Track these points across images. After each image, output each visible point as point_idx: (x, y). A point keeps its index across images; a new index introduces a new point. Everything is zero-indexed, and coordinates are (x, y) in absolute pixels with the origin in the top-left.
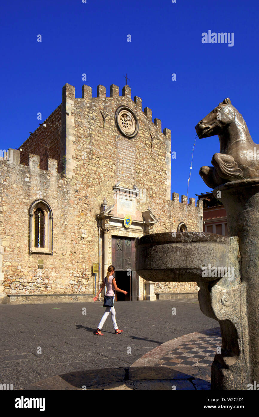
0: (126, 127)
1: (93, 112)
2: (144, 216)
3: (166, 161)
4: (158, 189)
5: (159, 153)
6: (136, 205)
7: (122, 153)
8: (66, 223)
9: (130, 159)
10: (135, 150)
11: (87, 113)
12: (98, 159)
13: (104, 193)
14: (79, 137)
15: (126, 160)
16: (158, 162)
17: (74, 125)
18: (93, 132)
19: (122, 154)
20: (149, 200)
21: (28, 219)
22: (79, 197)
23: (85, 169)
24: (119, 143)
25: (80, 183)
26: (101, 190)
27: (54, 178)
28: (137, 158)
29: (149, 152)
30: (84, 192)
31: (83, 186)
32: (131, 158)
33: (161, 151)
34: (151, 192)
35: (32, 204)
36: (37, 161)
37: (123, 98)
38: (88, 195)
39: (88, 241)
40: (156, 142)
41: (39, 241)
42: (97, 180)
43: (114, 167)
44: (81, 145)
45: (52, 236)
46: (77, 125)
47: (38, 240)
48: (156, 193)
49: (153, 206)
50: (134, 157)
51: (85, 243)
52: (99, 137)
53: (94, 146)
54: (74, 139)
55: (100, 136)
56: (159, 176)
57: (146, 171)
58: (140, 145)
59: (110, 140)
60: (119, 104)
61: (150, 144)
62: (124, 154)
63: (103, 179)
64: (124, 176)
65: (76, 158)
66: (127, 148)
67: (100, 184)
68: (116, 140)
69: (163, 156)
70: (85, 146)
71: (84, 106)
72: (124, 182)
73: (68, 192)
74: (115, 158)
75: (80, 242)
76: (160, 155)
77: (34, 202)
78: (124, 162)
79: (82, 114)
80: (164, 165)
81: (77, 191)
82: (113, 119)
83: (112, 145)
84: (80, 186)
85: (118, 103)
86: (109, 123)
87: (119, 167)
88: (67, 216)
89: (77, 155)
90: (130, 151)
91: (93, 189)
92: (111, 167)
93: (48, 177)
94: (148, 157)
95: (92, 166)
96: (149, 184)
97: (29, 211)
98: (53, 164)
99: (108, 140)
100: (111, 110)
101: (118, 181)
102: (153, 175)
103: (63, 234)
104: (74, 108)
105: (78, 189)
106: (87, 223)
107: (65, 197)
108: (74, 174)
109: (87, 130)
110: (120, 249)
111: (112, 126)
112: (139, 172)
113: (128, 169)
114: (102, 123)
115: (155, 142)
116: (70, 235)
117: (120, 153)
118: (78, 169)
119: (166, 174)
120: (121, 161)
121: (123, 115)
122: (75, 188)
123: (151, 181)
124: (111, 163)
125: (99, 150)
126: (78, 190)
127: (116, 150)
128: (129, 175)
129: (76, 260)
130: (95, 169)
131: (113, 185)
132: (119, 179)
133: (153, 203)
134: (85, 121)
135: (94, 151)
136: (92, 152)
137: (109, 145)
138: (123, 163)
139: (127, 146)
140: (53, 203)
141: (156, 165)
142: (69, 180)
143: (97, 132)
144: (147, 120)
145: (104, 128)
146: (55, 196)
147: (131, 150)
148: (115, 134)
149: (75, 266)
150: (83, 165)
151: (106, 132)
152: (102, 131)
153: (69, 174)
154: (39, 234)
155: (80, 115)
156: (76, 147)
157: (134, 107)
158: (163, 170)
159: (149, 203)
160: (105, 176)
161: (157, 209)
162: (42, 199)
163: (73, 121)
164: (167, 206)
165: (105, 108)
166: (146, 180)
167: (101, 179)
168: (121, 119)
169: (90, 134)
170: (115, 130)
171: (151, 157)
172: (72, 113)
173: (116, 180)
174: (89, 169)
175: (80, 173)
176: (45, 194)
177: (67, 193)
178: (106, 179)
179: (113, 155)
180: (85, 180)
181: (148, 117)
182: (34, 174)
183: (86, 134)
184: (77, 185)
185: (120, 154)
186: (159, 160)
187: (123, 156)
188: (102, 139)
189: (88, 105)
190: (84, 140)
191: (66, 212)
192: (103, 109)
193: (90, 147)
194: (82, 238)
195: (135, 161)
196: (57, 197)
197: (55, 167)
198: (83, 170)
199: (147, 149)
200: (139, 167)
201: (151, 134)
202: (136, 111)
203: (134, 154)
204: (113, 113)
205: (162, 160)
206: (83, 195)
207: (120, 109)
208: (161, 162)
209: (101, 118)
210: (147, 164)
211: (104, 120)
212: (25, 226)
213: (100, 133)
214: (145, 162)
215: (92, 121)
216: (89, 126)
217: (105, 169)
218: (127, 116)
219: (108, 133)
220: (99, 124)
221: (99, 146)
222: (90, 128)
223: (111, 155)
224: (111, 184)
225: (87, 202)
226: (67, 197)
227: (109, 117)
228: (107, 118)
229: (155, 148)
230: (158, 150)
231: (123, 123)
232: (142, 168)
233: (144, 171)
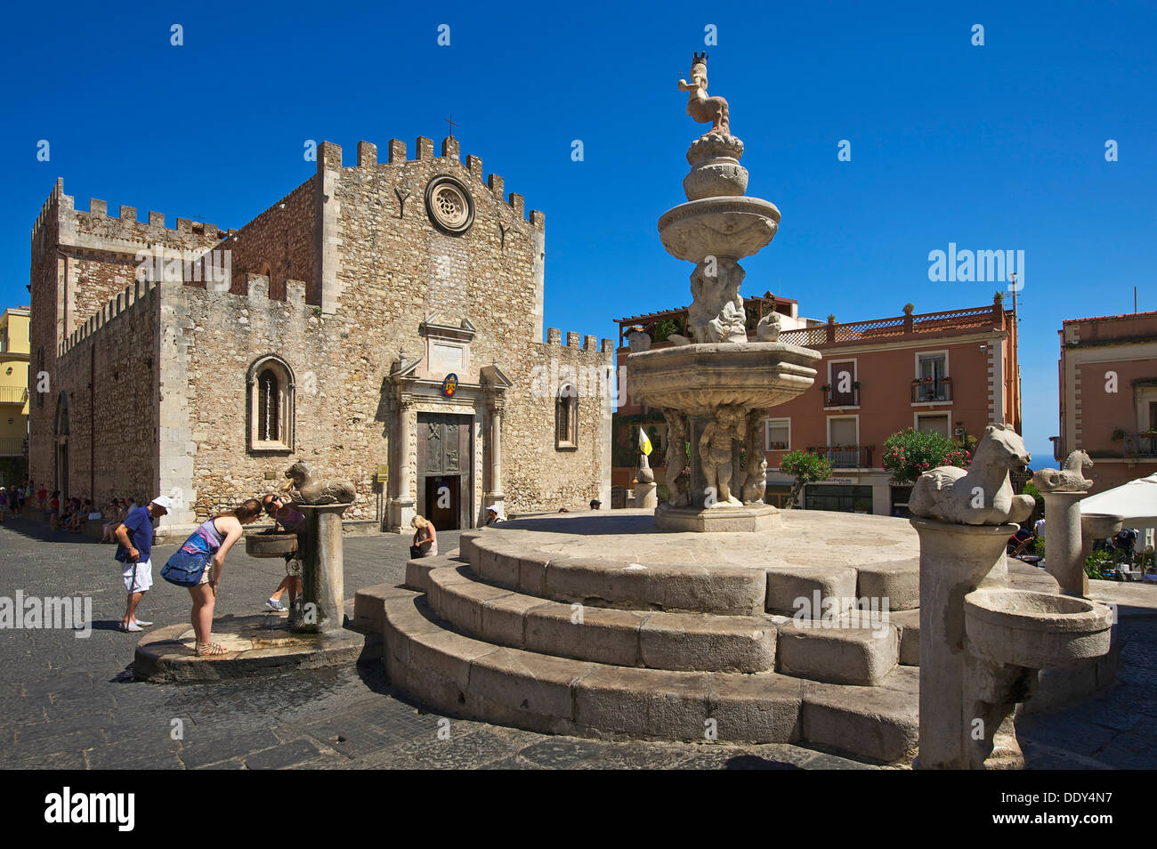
0: (448, 213)
1: (380, 191)
2: (486, 374)
3: (533, 271)
4: (517, 323)
5: (519, 257)
6: (468, 354)
7: (440, 261)
8: (322, 394)
9: (457, 273)
10: (468, 255)
11: (366, 194)
12: (390, 276)
13: (402, 336)
14: (351, 238)
15: (448, 274)
16: (517, 274)
17: (340, 217)
18: (379, 228)
19: (440, 264)
20: (495, 344)
21: (244, 391)
22: (350, 345)
23: (363, 295)
24: (433, 245)
25: (353, 320)
26: (395, 332)
27: (298, 315)
28: (471, 269)
29: (497, 257)
30: (360, 336)
31: (358, 325)
32: (458, 270)
33: (522, 253)
34: (501, 330)
35: (254, 363)
36: (263, 285)
37: (443, 161)
38: (368, 341)
39: (368, 426)
40: (512, 237)
41: (268, 428)
42: (387, 314)
43: (424, 289)
44: (354, 251)
45: (294, 419)
46: (346, 217)
47: (266, 427)
48: (510, 331)
49: (505, 356)
50: (466, 267)
51: (363, 428)
52: (392, 234)
53: (381, 252)
54: (340, 242)
55: (394, 233)
56: (519, 300)
57: (490, 293)
58: (478, 246)
59: (414, 240)
60: (434, 173)
61: (499, 241)
63: (401, 311)
64: (444, 302)
65: (344, 276)
66: (450, 251)
67: (395, 320)
68: (428, 239)
69: (527, 262)
70: (363, 253)
71: (360, 180)
72: (444, 314)
73: (328, 339)
74: (425, 272)
75: (352, 427)
76: (522, 261)
77: (258, 359)
78: (444, 278)
79: (357, 196)
80: (529, 279)
81: (345, 336)
82: (422, 200)
83: (419, 248)
84: (352, 326)
85: (431, 170)
86: (413, 209)
87: (433, 288)
88: (325, 381)
89: (346, 271)
90: (457, 258)
91: (379, 330)
92: (417, 289)
93: (287, 314)
94: (495, 266)
95: (377, 289)
96: (497, 315)
97: (248, 377)
98: (297, 290)
99: (410, 239)
100: (418, 185)
101: (431, 313)
102: (505, 298)
103: (316, 414)
104: (340, 186)
105: (348, 331)
106: (367, 392)
107: (321, 348)
108: (339, 305)
109: (366, 224)
110: (436, 437)
111: (419, 214)
112: (475, 293)
113: (452, 291)
114: (399, 209)
115: (508, 237)
116: (331, 416)
117: (435, 262)
118: (349, 296)
119: (532, 294)
120: (438, 277)
121: (442, 193)
122: (342, 330)
123: (500, 308)
124: (417, 281)
125: (392, 260)
126: (347, 334)
127: (427, 256)
128: (454, 300)
129: (344, 460)
130: (383, 293)
131: (420, 321)
132: (433, 309)
133: (506, 350)
134: (363, 209)
135: (382, 261)
136: (376, 263)
137: (412, 248)
138: (441, 280)
139: (450, 249)
140: (297, 357)
141: (511, 279)
142: (330, 317)
143: (387, 226)
144: (492, 198)
145: (401, 218)
146: (301, 346)
147: (459, 255)
148: (424, 227)
149: (340, 472)
150: (359, 289)
151: (406, 226)
152: (397, 225)
153: (330, 306)
154: (268, 416)
155: (353, 198)
156: (344, 257)
157: (466, 175)
158: (527, 288)
159: (497, 350)
160: (403, 305)
161: (513, 361)
162: (273, 355)
163: (338, 209)
164: (535, 354)
165: (405, 180)
166: (489, 307)
167: (396, 312)
168: (438, 199)
169: (372, 230)
170: (426, 221)
171: (500, 265)
172: (335, 194)
173: (427, 312)
174: (370, 296)
175: (352, 302)
176: (280, 345)
177: (326, 341)
178: (406, 311)
179: (420, 266)
180: (364, 314)
181: (495, 193)
182: (258, 310)
183: (365, 230)
184: (347, 325)
185: (436, 264)
188: (398, 239)
189: (370, 178)
190: (361, 242)
191: (323, 373)
192: (400, 184)
193: (374, 254)
194: (356, 420)
195: (468, 275)
196: (303, 349)
197: (300, 295)
198: (358, 297)
199: (492, 250)
200: (476, 285)
201: (502, 223)
202: (470, 182)
203: (465, 263)
204: (421, 191)
205: (526, 269)
206: (359, 343)
207: (436, 181)
208: (522, 273)
209: (397, 200)
210: (494, 278)
211: (402, 204)
212: (239, 404)
213: (395, 229)
214: (488, 275)
215: (377, 207)
216: (371, 217)
217: (404, 293)
218: (451, 193)
219: (410, 227)
220: (392, 212)
221: (391, 251)
222: (374, 219)
223: (416, 266)
224: (416, 318)
225: (365, 354)
226: (325, 348)
227: (413, 197)
228: (408, 200)
229: (510, 249)
230: (517, 252)
231: (442, 207)
232: (482, 286)
233: (486, 293)
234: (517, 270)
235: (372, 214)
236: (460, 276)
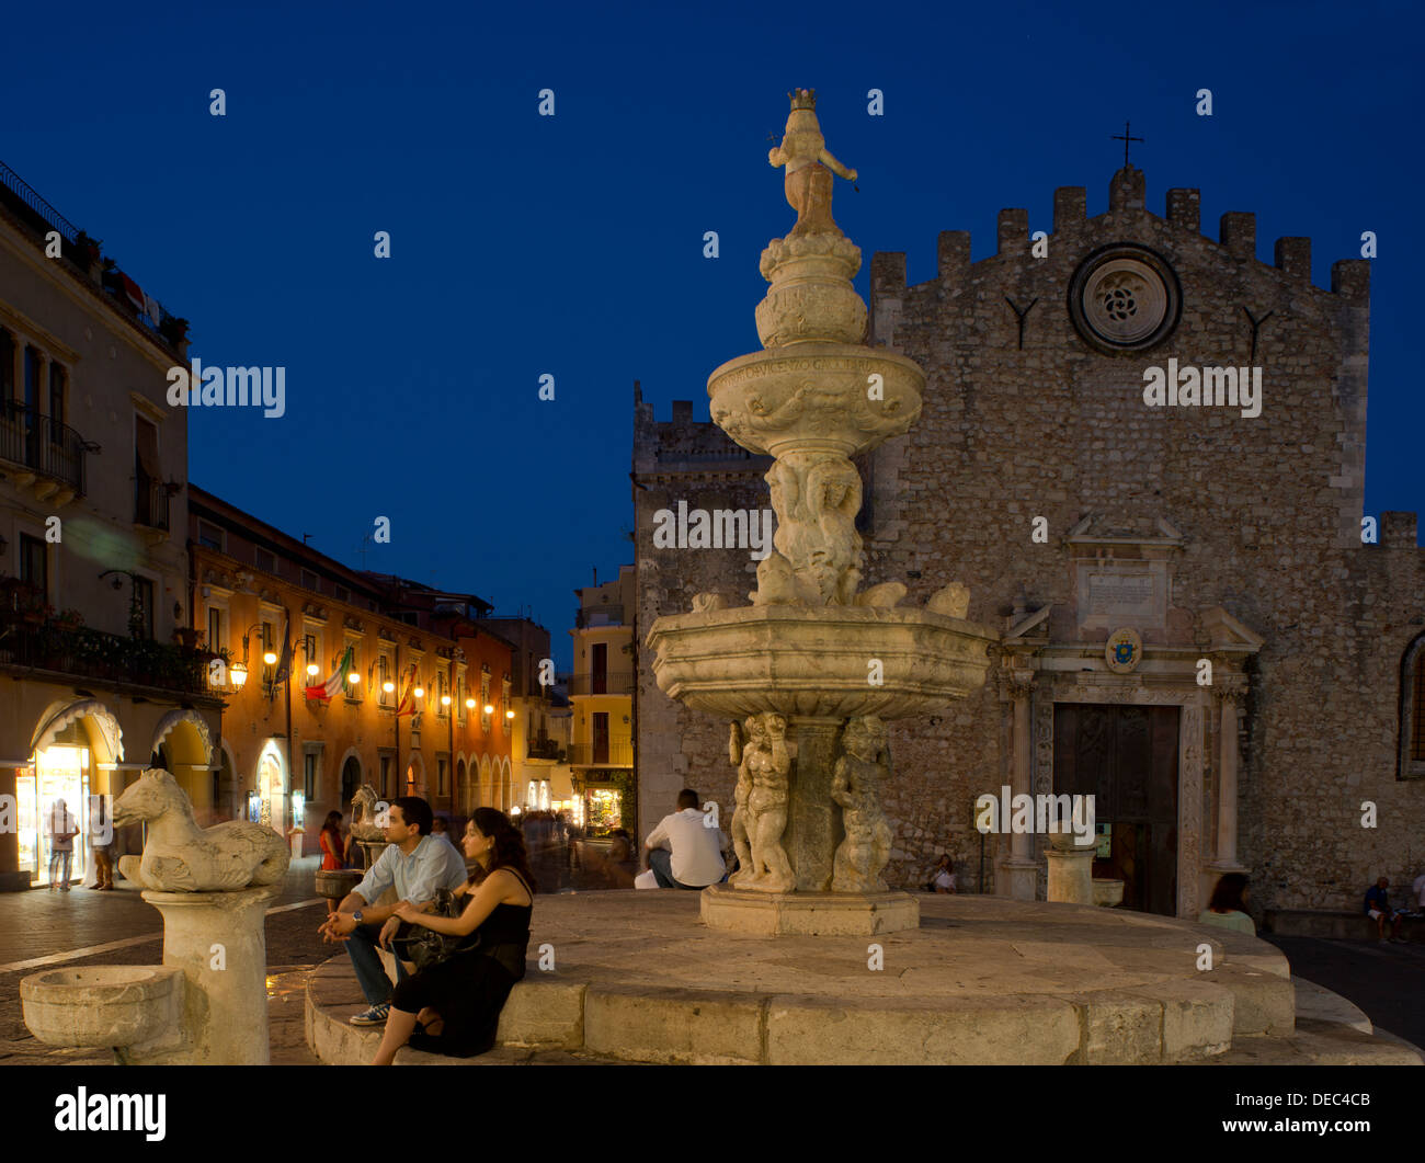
0: (1123, 316)
1: (977, 311)
3: (1336, 394)
4: (1291, 511)
5: (1298, 371)
6: (1168, 588)
7: (1101, 415)
9: (1141, 431)
11: (950, 322)
12: (1000, 455)
13: (1023, 564)
15: (1123, 436)
18: (977, 376)
19: (1101, 420)
20: (1234, 561)
23: (946, 501)
24: (1087, 385)
25: (929, 547)
26: (1009, 559)
28: (1173, 416)
30: (942, 574)
31: (937, 555)
32: (1144, 425)
33: (1304, 361)
34: (1249, 530)
39: (958, 729)
40: (1279, 332)
49: (1261, 583)
51: (949, 733)
52: (1000, 384)
53: (980, 420)
59: (1047, 384)
61: (1244, 347)
62: (1112, 415)
64: (1113, 492)
65: (912, 473)
66: (1125, 391)
68: (1075, 378)
69: (1320, 378)
70: (946, 427)
71: (939, 301)
72: (1110, 512)
74: (1070, 440)
75: (929, 732)
76: (1305, 377)
78: (1112, 444)
79: (934, 330)
80: (1324, 414)
81: (916, 575)
83: (1056, 398)
84: (925, 557)
85: (1082, 244)
87: (1088, 467)
89: (915, 463)
91: (979, 558)
92: (1051, 475)
95: (974, 486)
96: (1238, 501)
99: (1038, 385)
100: (1053, 280)
101: (1083, 516)
102: (1259, 462)
104: (903, 320)
105: (919, 567)
108: (904, 525)
109: (949, 375)
110: (1098, 749)
111: (1056, 333)
112: (1184, 465)
113: (1130, 468)
114: (1014, 333)
115: (1269, 332)
117: (1093, 417)
118: (921, 505)
119: (1334, 445)
120: (1098, 445)
121: (1106, 282)
122: (909, 566)
123: (1247, 487)
124: (1054, 460)
125: (1001, 429)
126: (918, 573)
127: (1073, 410)
128: (1133, 486)
132: (1086, 509)
134: (944, 350)
135: (981, 435)
136: (971, 441)
137: (1044, 401)
138: (1105, 451)
139: (1125, 386)
142: (888, 547)
143: (991, 371)
144: (1226, 261)
145: (1020, 349)
148: (1068, 357)
149: (907, 806)
151: (1029, 361)
152: (1012, 363)
153: (888, 527)
155: (926, 336)
156: (912, 441)
157: (1160, 233)
158: (1318, 433)
159: (1238, 574)
161: (1280, 593)
164: (1341, 573)
165: (1027, 278)
166: (1219, 488)
167: (1011, 522)
168: (1099, 296)
169: (964, 384)
170: (1071, 344)
172: (894, 338)
173: (1075, 515)
174: (960, 500)
175: (929, 515)
179: (1060, 431)
180: (948, 535)
181: (1231, 251)
183: (949, 386)
184: (918, 556)
185: (1094, 422)
186: (1295, 400)
187: (1105, 424)
188: (1012, 388)
189: (957, 292)
192: (1017, 288)
193: (966, 426)
194: (935, 720)
198: (937, 505)
201: (1252, 309)
202: (1169, 245)
204: (1060, 289)
207: (1090, 262)
208: (1306, 403)
209: (1011, 317)
210: (1231, 425)
211: (1021, 322)
213: (1006, 371)
214: (1215, 421)
215: (971, 341)
216: (961, 361)
218: (1126, 276)
219: (1037, 362)
220: (1002, 342)
221: (1000, 414)
227: (1044, 305)
228: (1035, 313)
229: (1271, 359)
230: (1292, 361)
231: (1110, 307)
232: (1202, 447)
233: (1212, 459)
235: (962, 356)
236: (1147, 435)
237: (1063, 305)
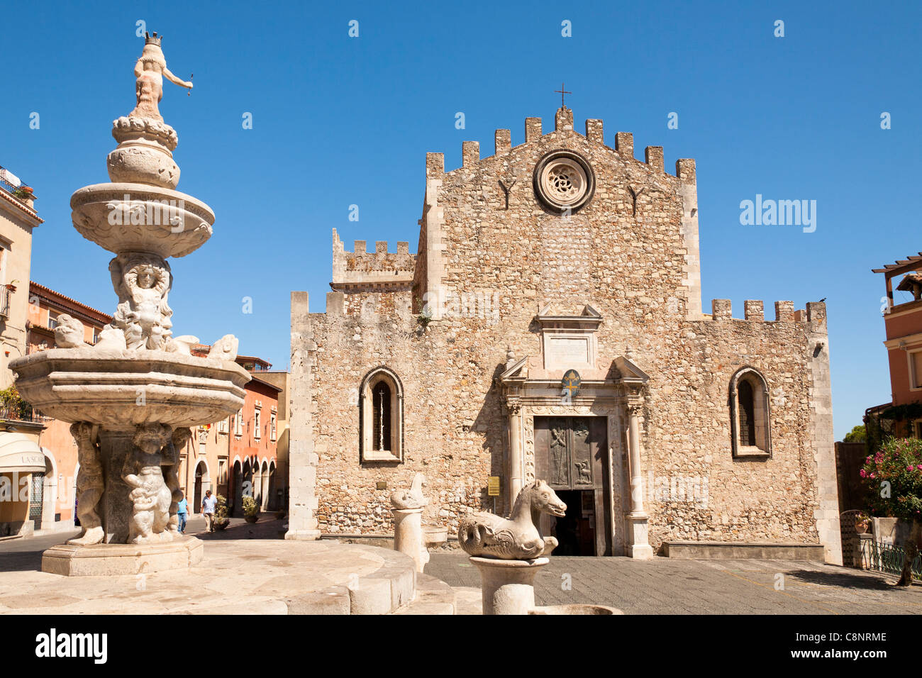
0: (564, 190)
1: (484, 188)
3: (681, 233)
4: (662, 300)
5: (660, 220)
6: (595, 345)
7: (553, 245)
8: (429, 403)
9: (576, 254)
10: (589, 231)
11: (469, 193)
12: (497, 272)
13: (513, 334)
15: (565, 257)
16: (656, 241)
18: (484, 224)
19: (555, 248)
22: (457, 350)
24: (545, 229)
25: (459, 324)
26: (505, 331)
28: (594, 246)
29: (629, 226)
30: (467, 340)
31: (464, 328)
32: (578, 251)
34: (638, 311)
35: (366, 376)
38: (476, 344)
39: (478, 434)
40: (648, 199)
41: (382, 439)
44: (459, 253)
45: (402, 429)
46: (450, 221)
47: (380, 438)
49: (648, 342)
50: (587, 246)
51: (473, 436)
52: (497, 229)
53: (486, 248)
55: (500, 226)
56: (663, 272)
57: (621, 269)
58: (602, 219)
59: (523, 228)
60: (542, 152)
61: (630, 207)
62: (559, 246)
64: (562, 290)
66: (566, 232)
67: (504, 318)
68: (539, 224)
69: (672, 224)
71: (462, 181)
72: (562, 303)
73: (434, 346)
74: (537, 260)
75: (462, 435)
76: (664, 224)
77: (370, 372)
78: (560, 262)
79: (460, 197)
81: (452, 341)
83: (528, 237)
84: (458, 330)
85: (540, 149)
87: (548, 276)
89: (450, 275)
90: (576, 237)
91: (487, 330)
92: (528, 280)
93: (395, 326)
94: (626, 237)
96: (631, 295)
97: (361, 389)
99: (518, 228)
100: (524, 171)
101: (546, 304)
103: (424, 423)
104: (443, 192)
105: (454, 335)
106: (476, 398)
107: (428, 355)
109: (471, 223)
110: (561, 444)
111: (527, 200)
112: (600, 274)
113: (571, 275)
114: (504, 200)
115: (642, 199)
116: (440, 424)
117: (548, 247)
120: (551, 263)
121: (555, 171)
122: (448, 335)
123: (636, 287)
124: (528, 272)
125: (498, 254)
126: (454, 339)
127: (539, 243)
128: (574, 286)
129: (453, 470)
130: (490, 291)
131: (534, 315)
132: (548, 300)
134: (466, 208)
135: (488, 258)
136: (482, 261)
137: (521, 238)
138: (556, 266)
139: (566, 229)
140: (406, 368)
141: (650, 249)
142: (437, 324)
143: (492, 221)
144: (619, 160)
145: (507, 209)
146: (409, 356)
147: (578, 234)
148: (534, 213)
149: (450, 482)
150: (464, 291)
151: (513, 215)
152: (503, 217)
153: (436, 312)
154: (382, 426)
155: (456, 200)
156: (449, 261)
157: (582, 143)
159: (635, 336)
160: (513, 300)
162: (384, 366)
163: (441, 215)
164: (692, 335)
166: (620, 287)
168: (550, 178)
169: (477, 228)
171: (633, 234)
172: (438, 202)
173: (541, 304)
176: (389, 357)
177: (432, 348)
178: (516, 306)
179: (532, 255)
181: (622, 154)
182: (369, 327)
183: (470, 230)
184: (453, 329)
185: (548, 250)
186: (659, 236)
187: (557, 251)
188: (504, 231)
189: (472, 176)
190: (466, 243)
191: (429, 383)
192: (505, 175)
193: (479, 253)
194: (465, 428)
195: (590, 254)
196: (411, 359)
197: (407, 306)
199: (622, 220)
200: (601, 264)
201: (633, 186)
203: (585, 241)
204: (528, 175)
205: (671, 233)
206: (466, 346)
207: (545, 160)
208: (666, 238)
209: (501, 191)
210: (625, 251)
211: (507, 194)
212: (353, 416)
213: (501, 221)
214: (617, 249)
215: (480, 203)
216: (475, 215)
217: (514, 287)
218: (566, 168)
219: (517, 216)
220: (497, 205)
221: (497, 245)
222: (478, 217)
223: (527, 256)
224: (528, 313)
225: (473, 358)
226: (432, 356)
227: (520, 184)
228: (515, 188)
229: (645, 214)
230: (657, 214)
231: (557, 185)
232: (610, 264)
233: (616, 270)
234: (657, 236)
235: (476, 212)
236: (580, 257)
237: (531, 184)
